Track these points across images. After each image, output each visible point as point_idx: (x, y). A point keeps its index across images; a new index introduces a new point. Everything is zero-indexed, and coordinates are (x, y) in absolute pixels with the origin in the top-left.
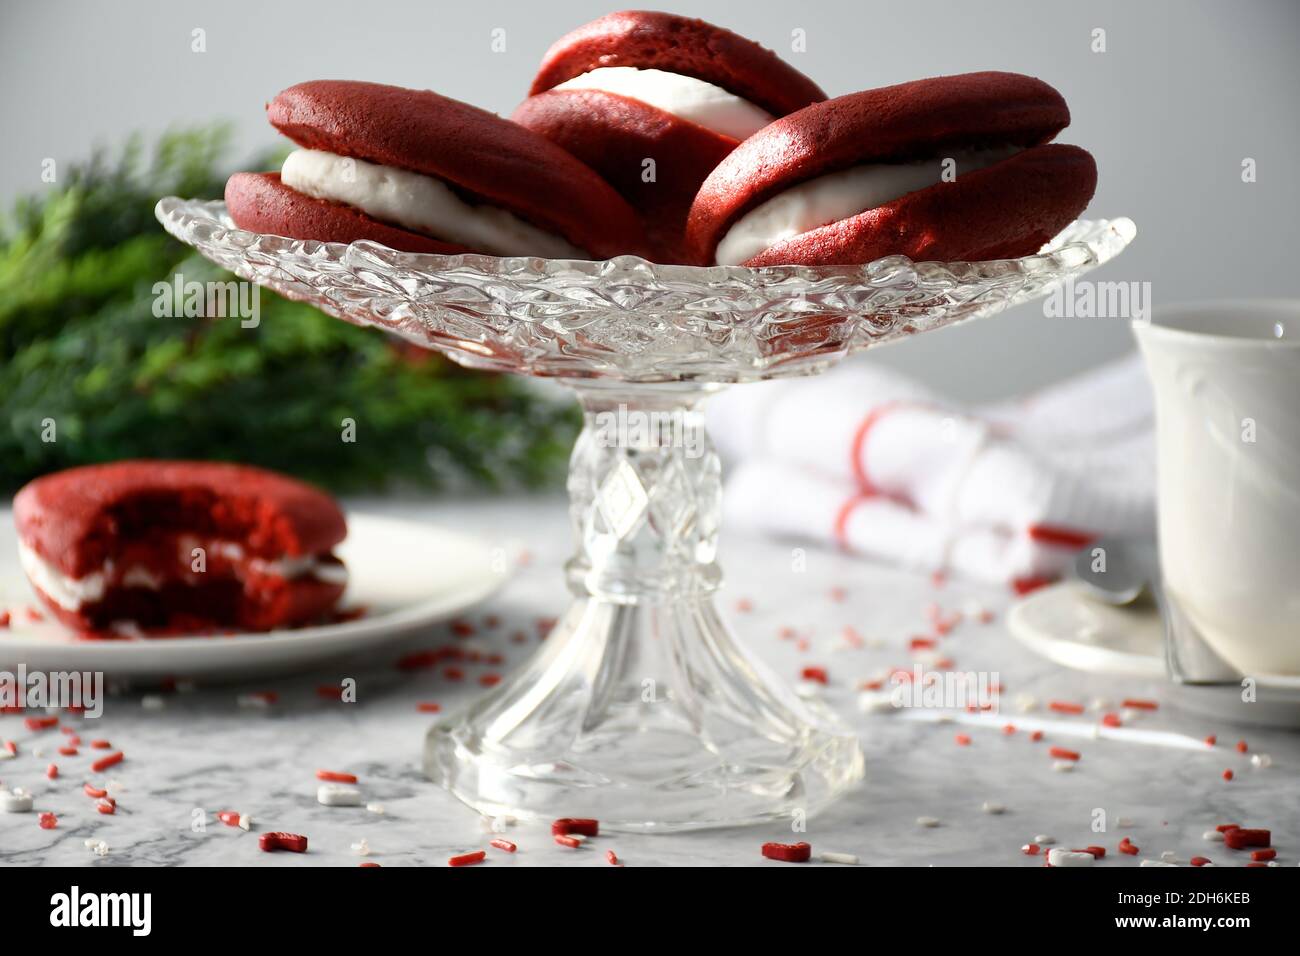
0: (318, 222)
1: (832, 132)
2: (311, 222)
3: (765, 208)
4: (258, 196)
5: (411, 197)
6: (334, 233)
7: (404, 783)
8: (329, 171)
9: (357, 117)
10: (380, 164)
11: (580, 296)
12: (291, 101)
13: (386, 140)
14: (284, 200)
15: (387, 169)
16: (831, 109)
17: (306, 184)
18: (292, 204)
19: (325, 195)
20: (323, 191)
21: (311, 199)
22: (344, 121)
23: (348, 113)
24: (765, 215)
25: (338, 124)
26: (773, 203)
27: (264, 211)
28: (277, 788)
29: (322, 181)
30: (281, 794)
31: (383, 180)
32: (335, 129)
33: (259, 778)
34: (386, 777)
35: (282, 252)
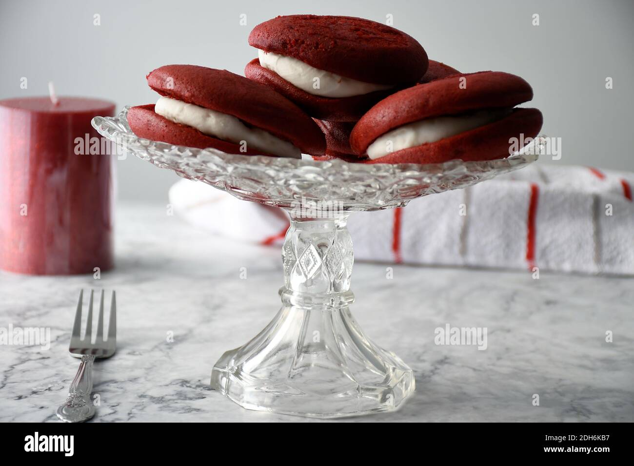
0: (179, 135)
1: (431, 102)
2: (176, 135)
3: (395, 133)
4: (148, 121)
5: (222, 125)
6: (187, 141)
7: (199, 390)
8: (182, 110)
9: (197, 88)
10: (206, 108)
11: (310, 177)
12: (162, 77)
13: (212, 100)
14: (162, 124)
15: (209, 110)
16: (430, 91)
17: (170, 116)
18: (166, 126)
19: (179, 122)
20: (178, 120)
21: (174, 124)
22: (191, 90)
23: (193, 85)
24: (394, 136)
25: (188, 91)
26: (398, 131)
27: (151, 128)
28: (140, 393)
29: (178, 115)
30: (142, 396)
31: (208, 116)
32: (187, 94)
33: (130, 387)
34: (190, 387)
35: (166, 150)
